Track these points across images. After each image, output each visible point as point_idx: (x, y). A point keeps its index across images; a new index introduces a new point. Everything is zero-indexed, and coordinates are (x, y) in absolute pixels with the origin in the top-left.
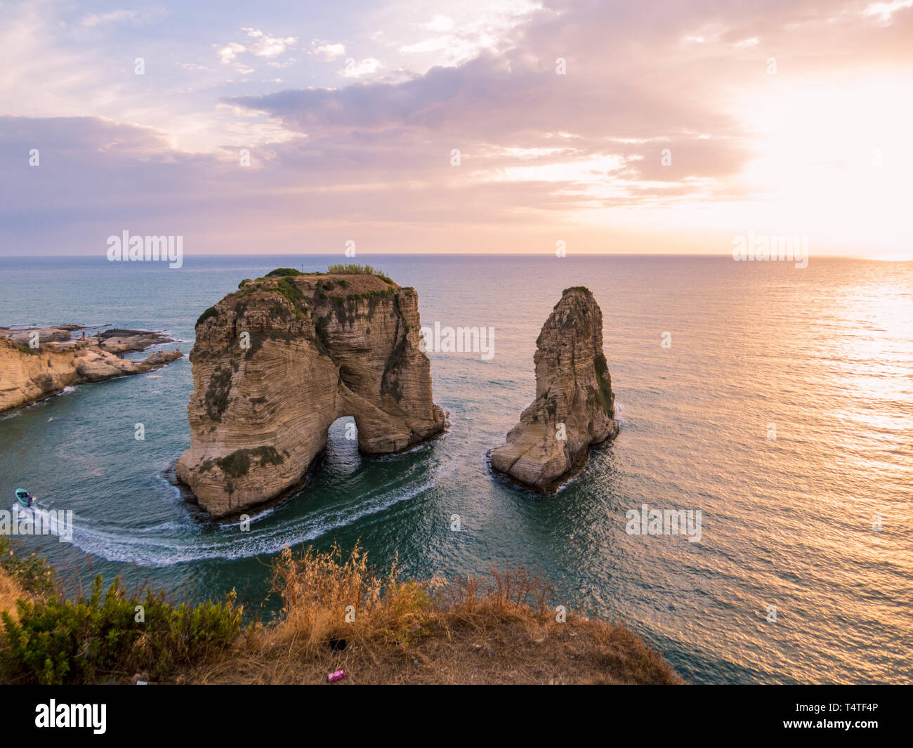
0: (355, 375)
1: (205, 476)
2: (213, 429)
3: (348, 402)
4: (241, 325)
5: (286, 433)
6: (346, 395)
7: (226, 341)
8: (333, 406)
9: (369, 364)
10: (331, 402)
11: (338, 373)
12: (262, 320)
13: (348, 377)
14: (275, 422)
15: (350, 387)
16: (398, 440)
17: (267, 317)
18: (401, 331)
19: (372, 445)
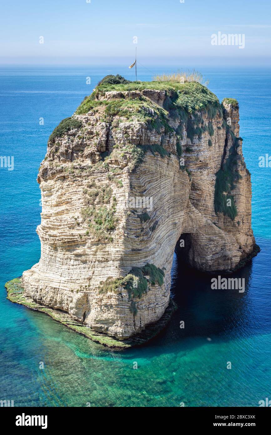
0: (198, 189)
3: (191, 217)
4: (116, 138)
6: (190, 211)
12: (142, 131)
14: (154, 238)
17: (145, 129)
18: (230, 144)
19: (210, 263)
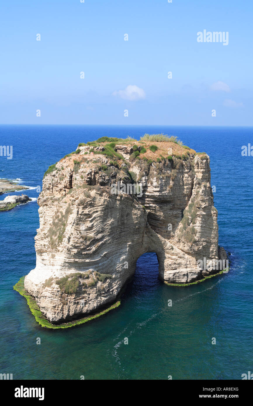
0: (158, 220)
1: (47, 291)
2: (53, 256)
3: (152, 240)
4: (76, 179)
5: (105, 262)
6: (151, 236)
7: (65, 191)
8: (141, 244)
9: (170, 212)
10: (140, 240)
11: (147, 218)
13: (153, 221)
14: (98, 253)
15: (155, 230)
16: (190, 273)
